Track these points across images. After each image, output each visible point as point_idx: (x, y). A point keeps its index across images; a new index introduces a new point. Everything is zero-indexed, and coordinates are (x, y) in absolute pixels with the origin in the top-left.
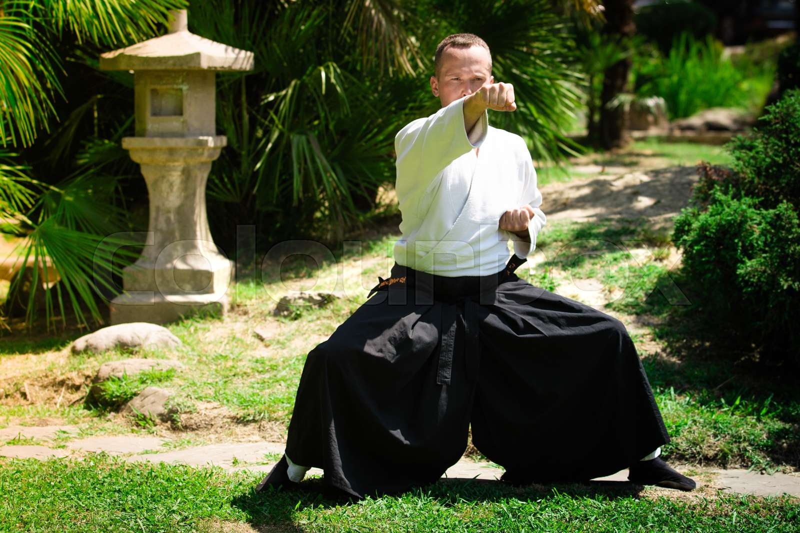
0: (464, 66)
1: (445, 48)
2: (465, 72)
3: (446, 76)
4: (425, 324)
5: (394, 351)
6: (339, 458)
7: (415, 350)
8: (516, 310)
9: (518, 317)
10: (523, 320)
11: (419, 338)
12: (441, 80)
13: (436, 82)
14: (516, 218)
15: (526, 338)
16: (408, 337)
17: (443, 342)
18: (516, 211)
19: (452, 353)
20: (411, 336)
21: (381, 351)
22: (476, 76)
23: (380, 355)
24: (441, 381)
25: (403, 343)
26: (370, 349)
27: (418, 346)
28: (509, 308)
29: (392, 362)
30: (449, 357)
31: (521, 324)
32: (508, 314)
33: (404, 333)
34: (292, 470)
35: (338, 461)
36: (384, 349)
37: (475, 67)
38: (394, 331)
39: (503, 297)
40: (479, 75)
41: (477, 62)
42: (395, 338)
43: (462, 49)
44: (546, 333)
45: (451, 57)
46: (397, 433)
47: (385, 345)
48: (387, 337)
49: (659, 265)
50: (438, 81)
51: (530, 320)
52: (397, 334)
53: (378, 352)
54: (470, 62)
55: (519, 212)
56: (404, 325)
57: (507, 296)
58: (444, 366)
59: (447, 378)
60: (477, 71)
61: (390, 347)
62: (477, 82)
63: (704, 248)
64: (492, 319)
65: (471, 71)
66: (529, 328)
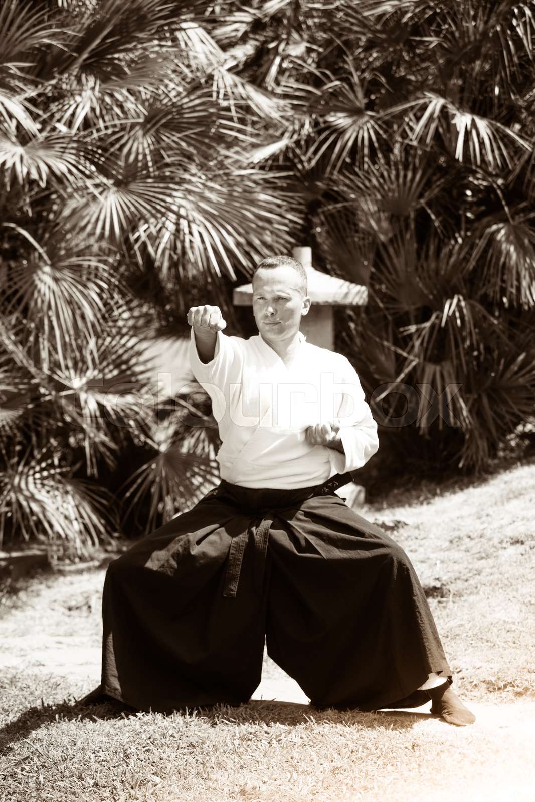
5: (176, 567)
7: (198, 565)
10: (306, 540)
11: (203, 554)
15: (306, 558)
16: (190, 553)
17: (231, 556)
19: (240, 567)
20: (192, 552)
22: (281, 296)
23: (160, 570)
24: (228, 594)
27: (201, 562)
29: (173, 575)
30: (238, 571)
31: (303, 543)
33: (187, 549)
36: (166, 564)
38: (177, 547)
39: (301, 514)
40: (284, 294)
41: (281, 282)
44: (324, 555)
48: (171, 553)
51: (312, 540)
52: (180, 550)
53: (160, 567)
55: (321, 426)
56: (188, 540)
57: (306, 514)
58: (232, 579)
59: (233, 591)
61: (173, 562)
62: (282, 302)
66: (310, 548)
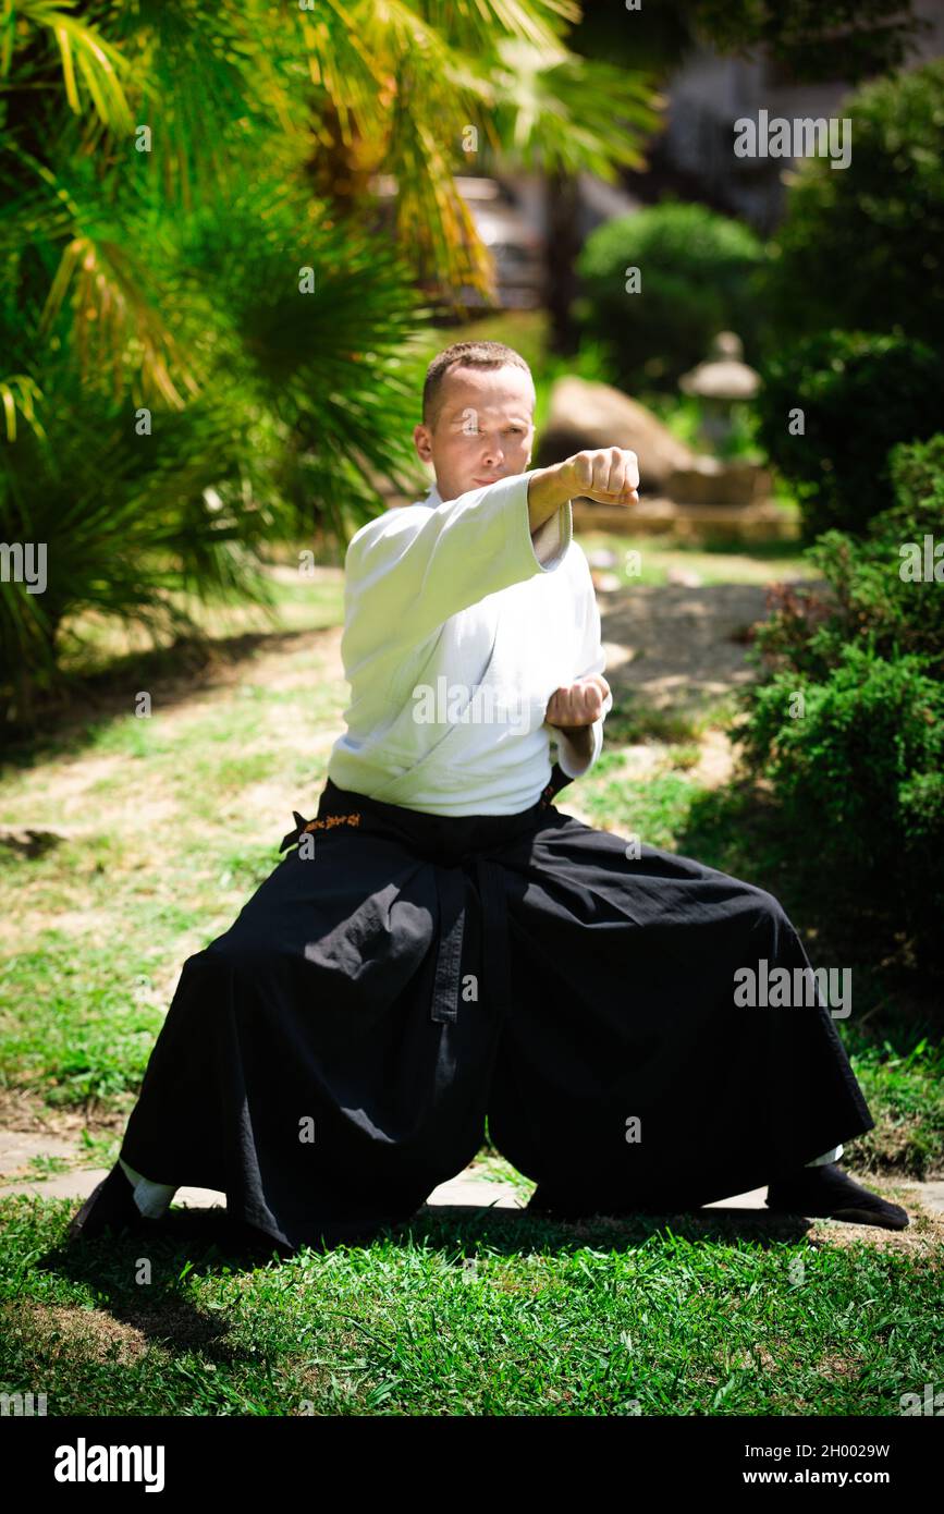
0: (489, 404)
1: (449, 369)
2: (491, 415)
3: (452, 422)
4: (409, 905)
5: (357, 957)
6: (257, 1169)
7: (395, 955)
8: (576, 876)
9: (583, 889)
10: (594, 896)
11: (403, 931)
12: (440, 429)
13: (428, 435)
14: (578, 701)
15: (602, 929)
16: (383, 929)
18: (577, 688)
19: (459, 960)
20: (388, 928)
21: (333, 956)
22: (513, 425)
23: (330, 964)
24: (441, 1016)
25: (375, 942)
26: (314, 953)
27: (400, 947)
28: (565, 873)
29: (355, 977)
30: (453, 968)
31: (590, 903)
32: (564, 884)
33: (375, 921)
34: (144, 1193)
35: (256, 1174)
36: (338, 952)
37: (510, 408)
38: (357, 919)
39: (543, 851)
40: (517, 422)
41: (514, 397)
42: (358, 932)
43: (485, 370)
44: (639, 919)
45: (462, 386)
46: (359, 1117)
47: (340, 945)
48: (343, 931)
49: (684, 778)
50: (433, 431)
51: (602, 892)
52: (361, 924)
53: (328, 958)
54: (500, 396)
55: (583, 690)
56: (375, 906)
57: (554, 850)
58: (446, 985)
59: (451, 1010)
60: (515, 415)
61: (350, 950)
62: (514, 436)
63: (830, 752)
64: (535, 895)
65: (503, 415)
66: (606, 911)
